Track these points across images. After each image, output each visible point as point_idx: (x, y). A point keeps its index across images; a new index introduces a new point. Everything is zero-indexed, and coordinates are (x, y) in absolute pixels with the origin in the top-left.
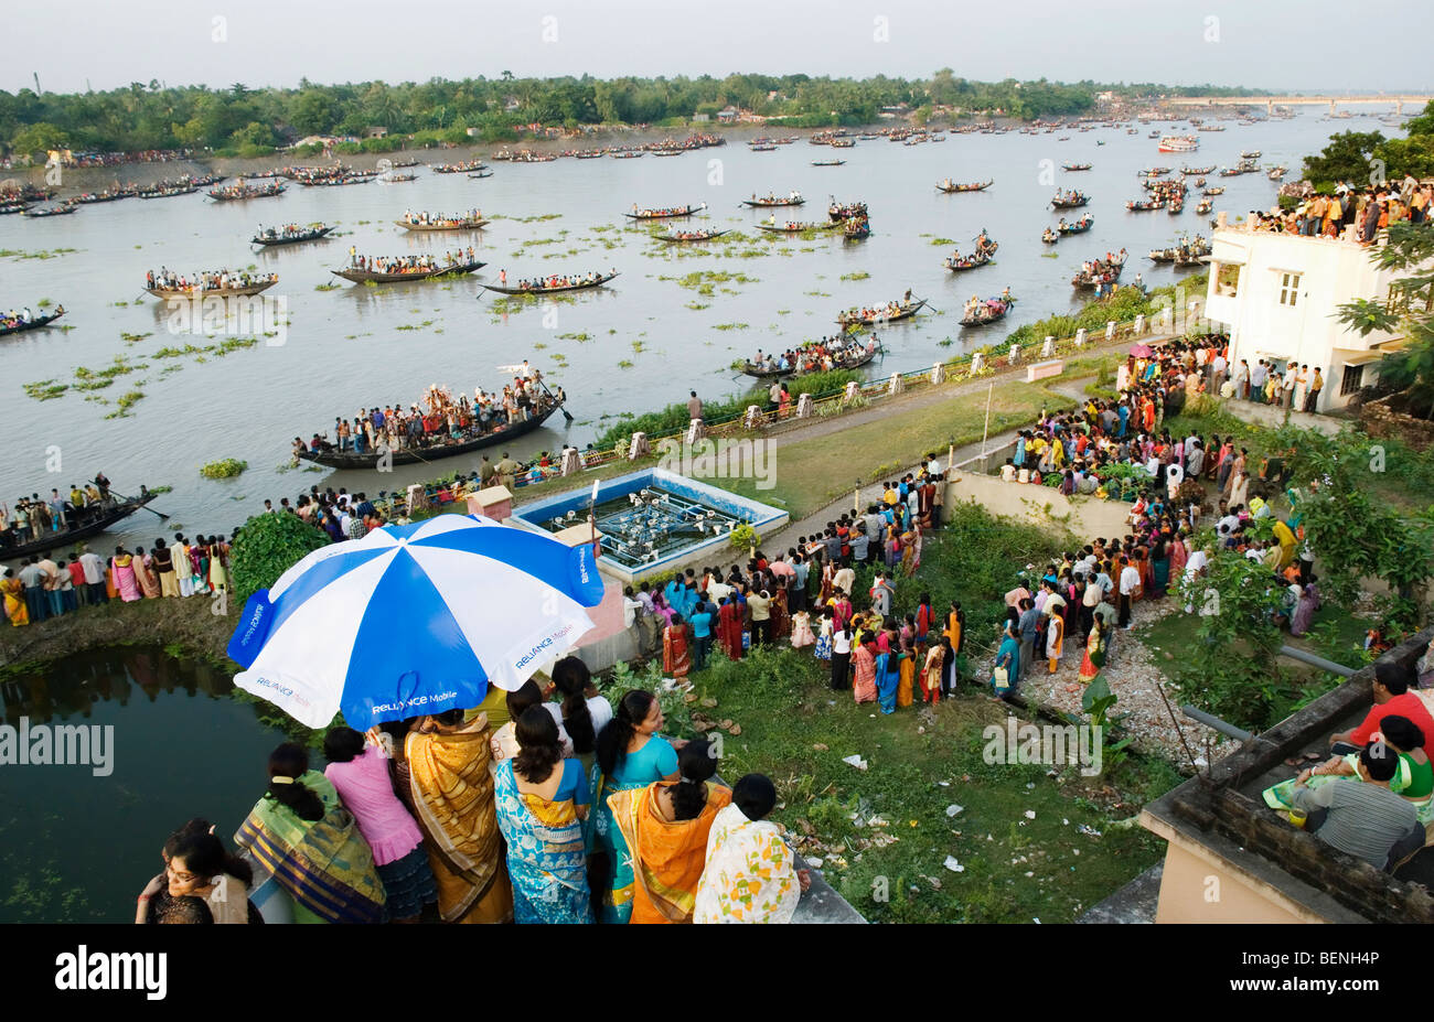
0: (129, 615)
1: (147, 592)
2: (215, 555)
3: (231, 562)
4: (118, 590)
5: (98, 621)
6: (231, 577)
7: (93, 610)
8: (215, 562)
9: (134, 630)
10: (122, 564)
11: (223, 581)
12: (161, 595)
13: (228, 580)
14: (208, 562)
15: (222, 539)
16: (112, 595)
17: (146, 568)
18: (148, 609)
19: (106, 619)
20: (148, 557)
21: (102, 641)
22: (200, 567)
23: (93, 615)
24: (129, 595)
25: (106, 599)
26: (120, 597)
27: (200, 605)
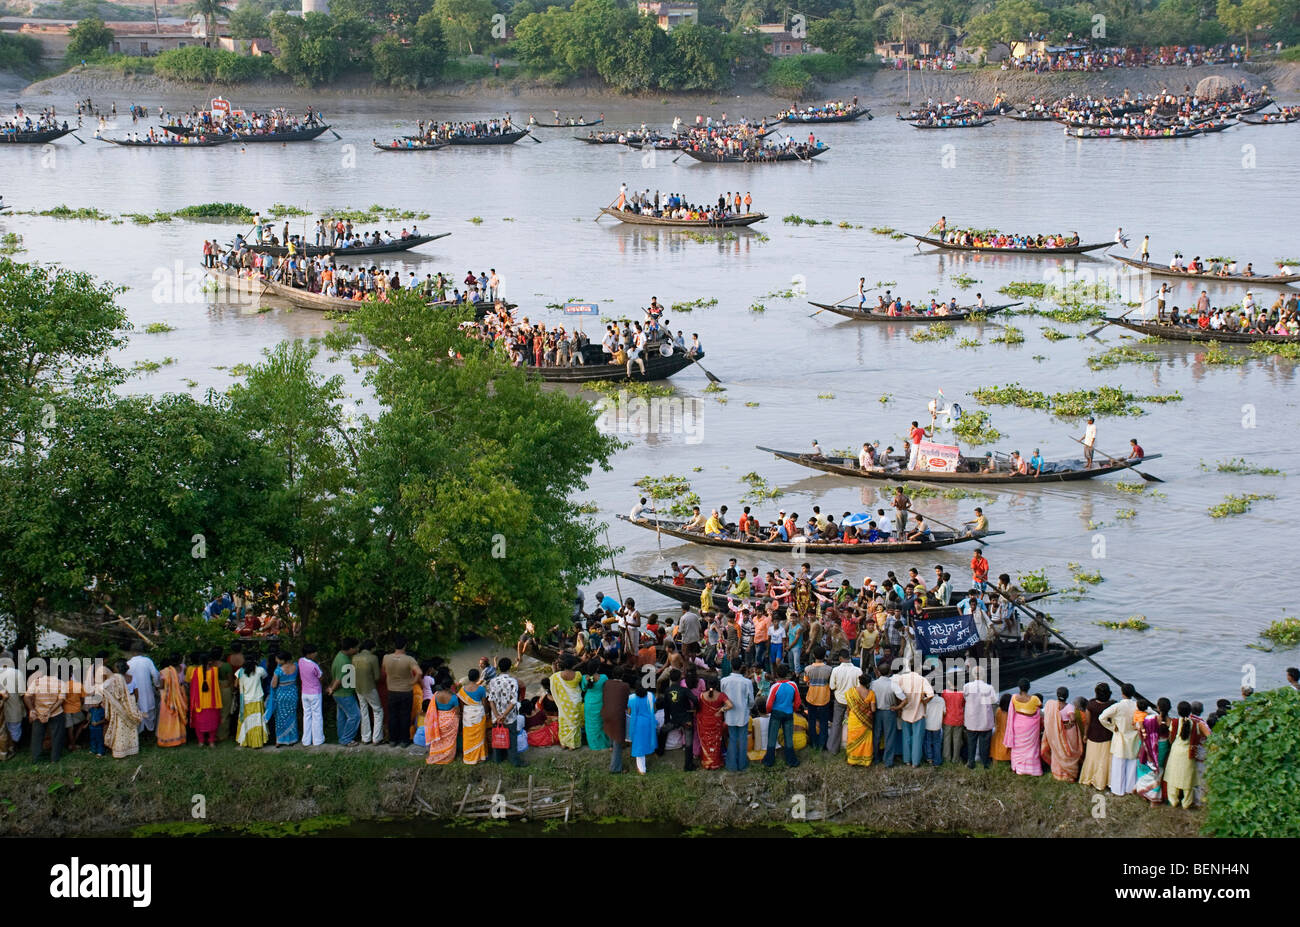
0: (1016, 795)
1: (1055, 768)
2: (1184, 736)
3: (1211, 755)
4: (1009, 749)
5: (968, 792)
6: (1201, 782)
7: (963, 773)
8: (1180, 748)
9: (1019, 825)
10: (1024, 708)
11: (1185, 785)
12: (1076, 780)
13: (1194, 785)
14: (1169, 746)
15: (1198, 710)
16: (998, 754)
17: (1065, 725)
18: (1048, 795)
19: (979, 793)
20: (1070, 709)
21: (965, 825)
22: (1152, 751)
23: (962, 780)
24: (1024, 763)
25: (987, 759)
26: (1010, 762)
27: (1136, 815)
